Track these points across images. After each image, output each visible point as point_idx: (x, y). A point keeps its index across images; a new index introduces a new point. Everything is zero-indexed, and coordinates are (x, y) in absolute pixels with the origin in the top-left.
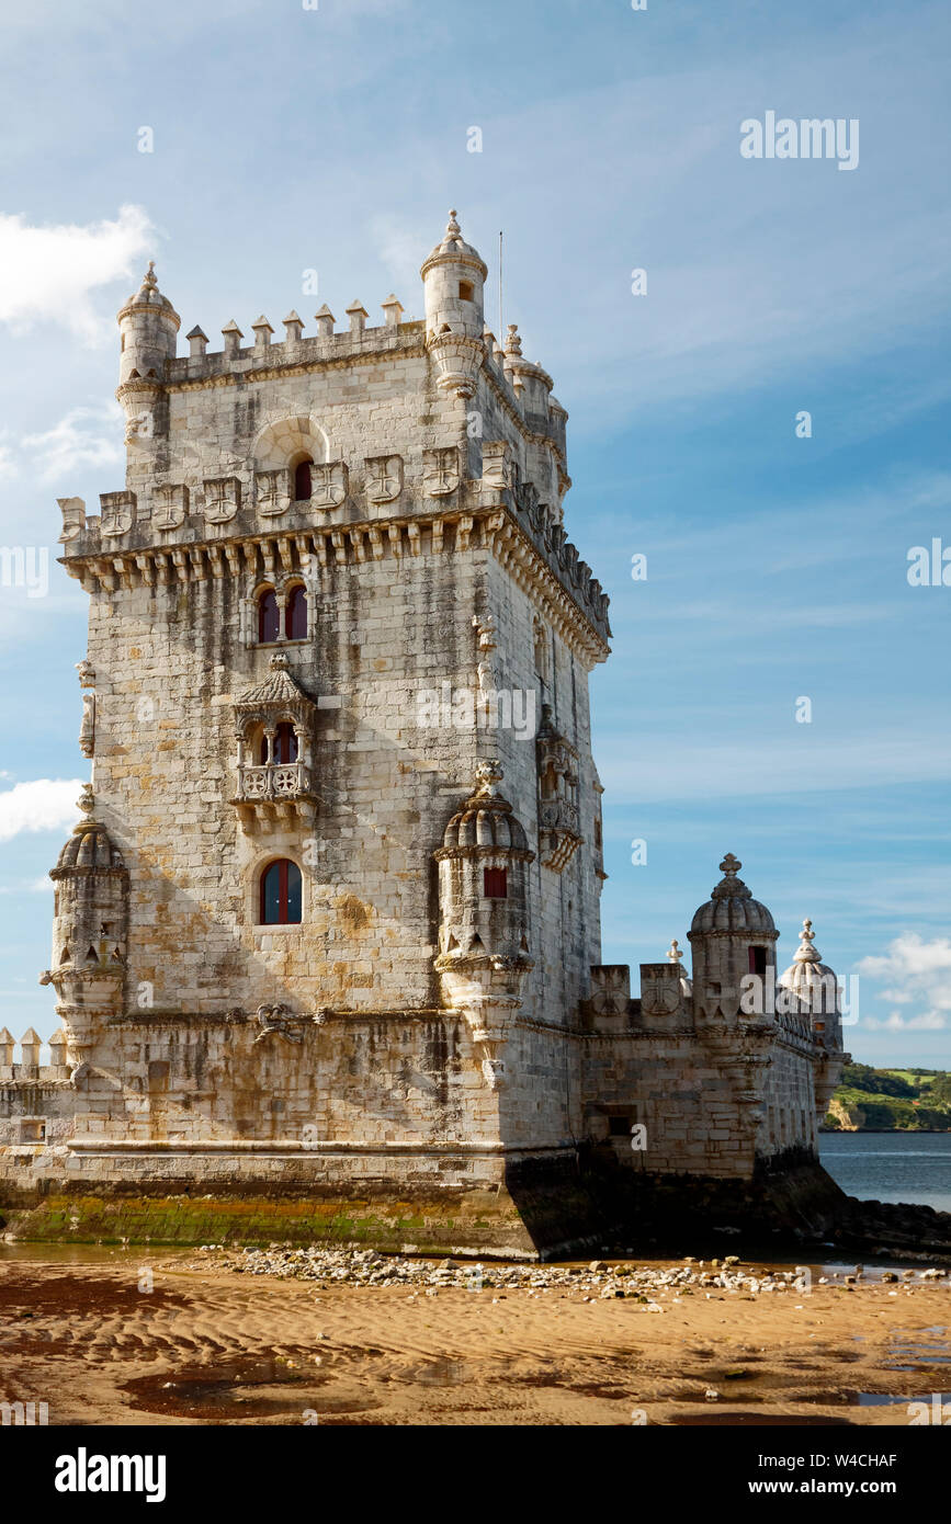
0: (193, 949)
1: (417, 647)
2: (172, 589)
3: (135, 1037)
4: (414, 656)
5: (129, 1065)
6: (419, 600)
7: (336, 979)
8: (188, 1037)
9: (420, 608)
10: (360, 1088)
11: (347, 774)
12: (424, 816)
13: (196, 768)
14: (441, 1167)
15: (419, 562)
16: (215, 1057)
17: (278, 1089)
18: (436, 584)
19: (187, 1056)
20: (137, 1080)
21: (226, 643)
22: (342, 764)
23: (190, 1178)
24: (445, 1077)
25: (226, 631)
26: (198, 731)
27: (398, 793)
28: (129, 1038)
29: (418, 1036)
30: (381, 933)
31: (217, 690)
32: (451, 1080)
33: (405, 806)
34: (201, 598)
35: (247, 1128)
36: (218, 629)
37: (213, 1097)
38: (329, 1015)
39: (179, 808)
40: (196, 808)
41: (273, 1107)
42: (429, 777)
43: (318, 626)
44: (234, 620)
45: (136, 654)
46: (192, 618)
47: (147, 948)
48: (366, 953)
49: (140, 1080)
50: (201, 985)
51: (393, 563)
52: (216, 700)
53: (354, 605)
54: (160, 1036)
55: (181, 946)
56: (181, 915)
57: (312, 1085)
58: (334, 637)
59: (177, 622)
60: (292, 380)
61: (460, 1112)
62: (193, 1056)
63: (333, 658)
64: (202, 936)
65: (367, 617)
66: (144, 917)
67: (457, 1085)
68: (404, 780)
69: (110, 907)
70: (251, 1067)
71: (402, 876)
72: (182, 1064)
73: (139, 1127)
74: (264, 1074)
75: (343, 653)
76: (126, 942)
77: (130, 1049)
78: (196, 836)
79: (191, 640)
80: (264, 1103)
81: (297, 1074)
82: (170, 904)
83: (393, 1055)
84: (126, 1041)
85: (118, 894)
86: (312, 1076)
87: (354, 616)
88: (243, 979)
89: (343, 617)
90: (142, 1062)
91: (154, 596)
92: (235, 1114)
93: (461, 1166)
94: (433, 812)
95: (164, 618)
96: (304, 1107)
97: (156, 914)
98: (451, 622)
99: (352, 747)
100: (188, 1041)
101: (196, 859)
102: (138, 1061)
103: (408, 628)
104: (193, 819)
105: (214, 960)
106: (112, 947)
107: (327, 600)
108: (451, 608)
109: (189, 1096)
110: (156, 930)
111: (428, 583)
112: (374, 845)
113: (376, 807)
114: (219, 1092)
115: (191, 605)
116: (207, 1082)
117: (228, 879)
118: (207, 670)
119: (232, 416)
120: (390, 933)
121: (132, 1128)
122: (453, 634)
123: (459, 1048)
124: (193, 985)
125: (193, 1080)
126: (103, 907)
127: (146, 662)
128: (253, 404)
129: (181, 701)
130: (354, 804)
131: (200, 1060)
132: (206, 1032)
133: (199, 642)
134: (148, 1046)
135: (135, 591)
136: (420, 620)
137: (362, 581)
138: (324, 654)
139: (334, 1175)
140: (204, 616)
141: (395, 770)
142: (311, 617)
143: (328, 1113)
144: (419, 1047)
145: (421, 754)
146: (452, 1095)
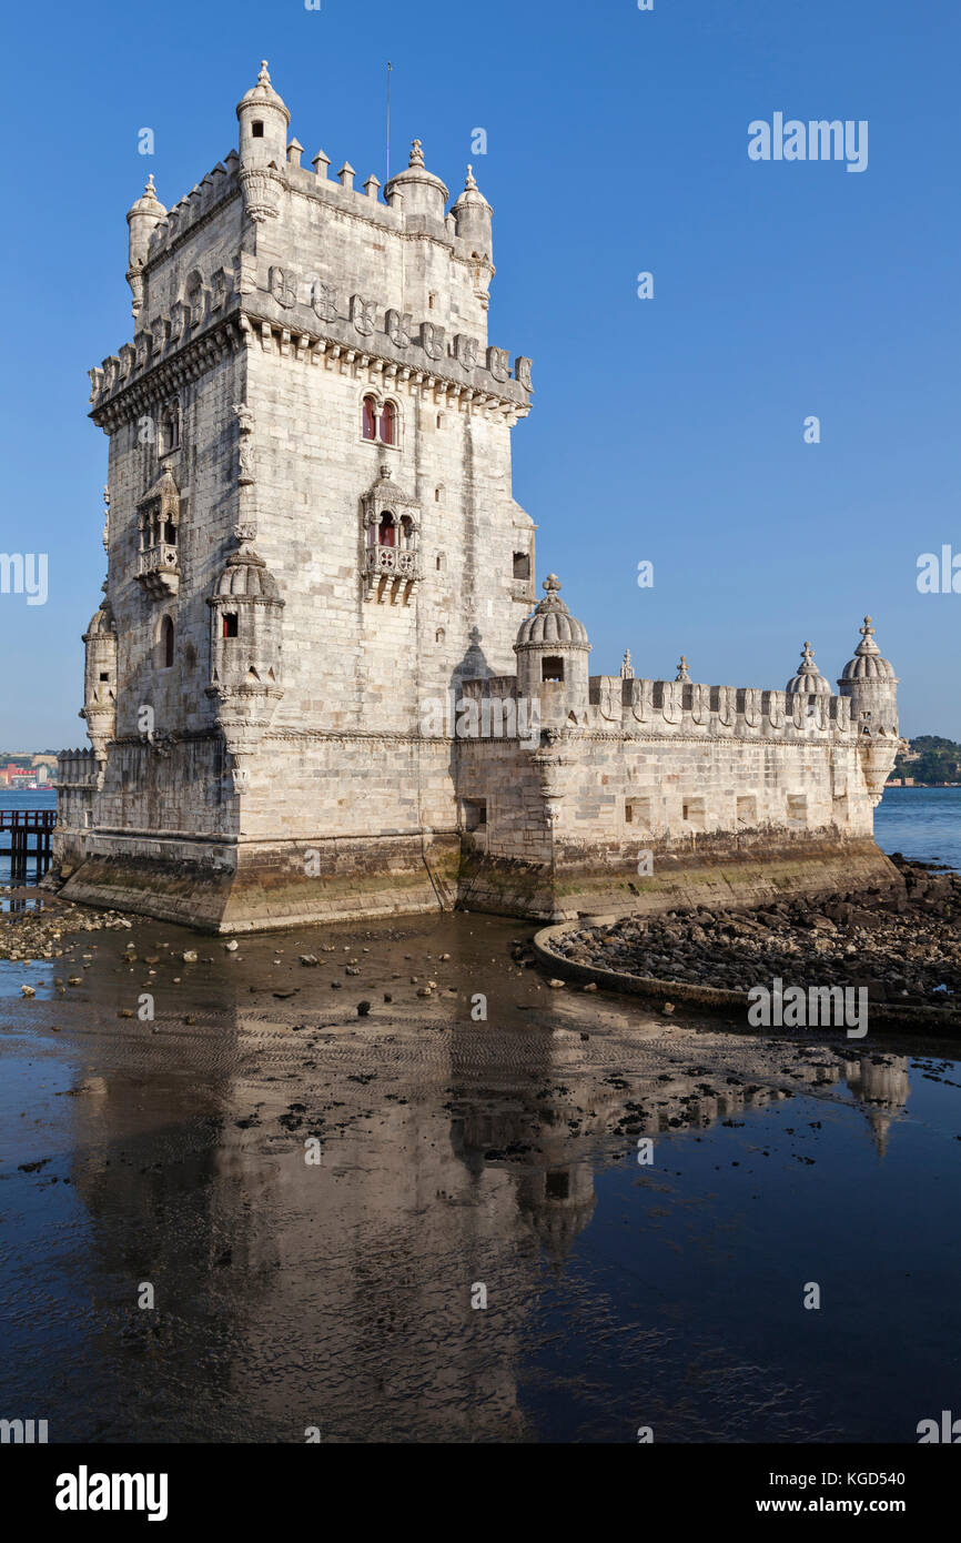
4: (217, 446)
5: (117, 774)
6: (220, 400)
7: (183, 707)
8: (135, 752)
9: (221, 407)
10: (189, 791)
11: (189, 547)
14: (214, 853)
15: (221, 369)
16: (143, 767)
17: (162, 792)
18: (227, 385)
19: (134, 767)
20: (119, 785)
21: (152, 458)
22: (188, 539)
23: (131, 855)
25: (153, 448)
27: (208, 558)
28: (117, 754)
29: (211, 750)
30: (199, 670)
32: (222, 784)
35: (152, 820)
36: (150, 448)
38: (178, 736)
41: (160, 804)
42: (220, 543)
43: (184, 432)
44: (154, 440)
45: (123, 475)
46: (141, 443)
47: (123, 689)
48: (193, 687)
51: (210, 373)
53: (196, 413)
54: (126, 753)
55: (134, 687)
56: (134, 665)
57: (174, 788)
58: (188, 441)
59: (136, 447)
61: (225, 809)
63: (188, 459)
64: (140, 679)
65: (200, 422)
67: (224, 789)
68: (211, 548)
69: (107, 661)
70: (155, 775)
71: (208, 624)
72: (132, 772)
73: (119, 818)
74: (159, 780)
77: (117, 762)
78: (140, 605)
80: (157, 802)
81: (168, 780)
82: (130, 656)
83: (202, 765)
85: (112, 652)
86: (174, 782)
87: (195, 422)
89: (192, 424)
90: (121, 772)
91: (129, 431)
92: (148, 809)
93: (221, 853)
95: (132, 446)
97: (126, 664)
98: (231, 414)
100: (135, 755)
101: (139, 623)
103: (216, 424)
105: (144, 696)
107: (185, 411)
108: (232, 402)
109: (134, 795)
110: (126, 676)
111: (224, 385)
112: (197, 601)
113: (200, 571)
114: (144, 792)
116: (140, 786)
117: (150, 637)
118: (145, 481)
119: (169, 282)
120: (202, 669)
123: (226, 759)
124: (137, 715)
125: (136, 784)
126: (100, 662)
127: (126, 480)
130: (191, 570)
131: (138, 770)
132: (140, 750)
133: (143, 460)
134: (122, 760)
135: (122, 429)
136: (220, 416)
137: (199, 393)
138: (184, 455)
139: (177, 856)
141: (208, 540)
142: (181, 426)
143: (179, 808)
144: (209, 760)
145: (218, 525)
146: (223, 796)
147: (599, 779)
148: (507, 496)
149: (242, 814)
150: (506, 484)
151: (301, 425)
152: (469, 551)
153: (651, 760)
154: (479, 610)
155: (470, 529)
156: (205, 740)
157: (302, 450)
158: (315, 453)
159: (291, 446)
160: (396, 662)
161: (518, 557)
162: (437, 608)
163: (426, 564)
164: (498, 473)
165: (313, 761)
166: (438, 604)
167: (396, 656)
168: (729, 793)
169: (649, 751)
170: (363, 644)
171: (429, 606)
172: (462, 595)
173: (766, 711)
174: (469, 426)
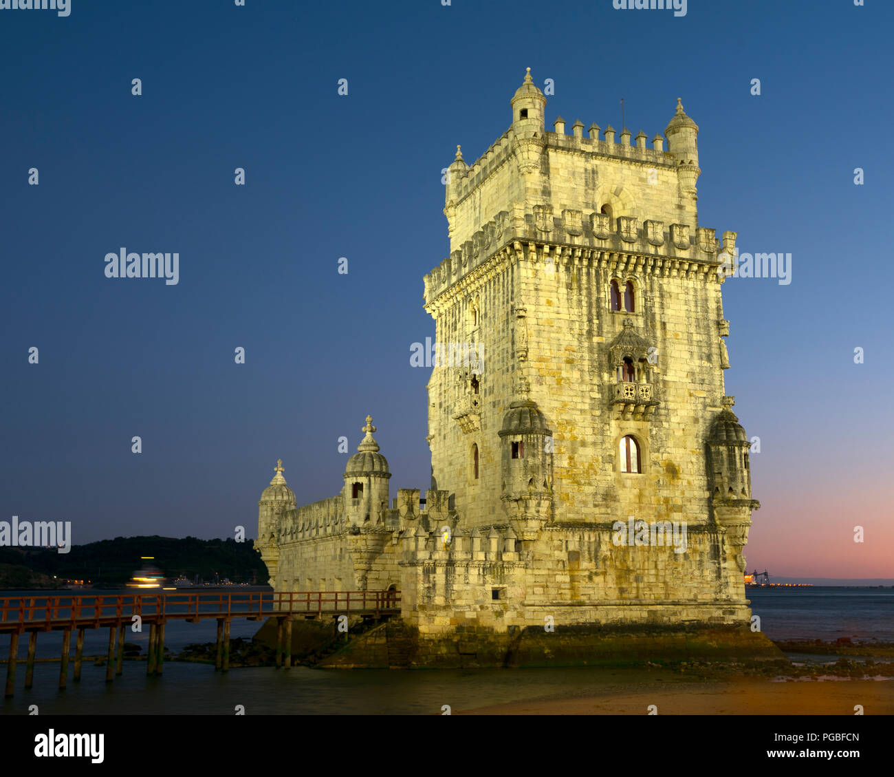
0: (590, 484)
1: (692, 330)
2: (567, 269)
3: (559, 536)
4: (692, 333)
5: (557, 553)
6: (692, 304)
7: (664, 506)
9: (693, 309)
10: (680, 569)
11: (664, 392)
12: (701, 420)
13: (587, 378)
14: (724, 613)
15: (691, 284)
16: (605, 549)
17: (640, 569)
18: (699, 298)
19: (589, 548)
20: (561, 563)
21: (599, 307)
22: (661, 386)
23: (598, 622)
24: (719, 564)
25: (598, 300)
26: (586, 356)
27: (689, 407)
28: (556, 536)
29: (706, 541)
30: (685, 483)
31: (595, 333)
32: (723, 565)
33: (692, 414)
34: (584, 278)
35: (624, 592)
36: (594, 298)
37: (605, 573)
39: (579, 400)
40: (588, 401)
41: (637, 580)
42: (702, 400)
43: (646, 306)
44: (602, 295)
45: (549, 303)
46: (580, 289)
47: (564, 481)
48: (678, 493)
49: (563, 562)
50: (595, 506)
51: (678, 281)
52: (596, 339)
53: (662, 300)
54: (573, 536)
55: (583, 482)
56: (582, 463)
57: (656, 567)
58: (654, 315)
59: (571, 289)
61: (727, 582)
62: (593, 549)
63: (653, 327)
64: (594, 477)
65: (668, 308)
66: (561, 463)
67: (725, 568)
68: (691, 400)
70: (624, 556)
71: (693, 452)
72: (587, 553)
73: (563, 591)
74: (631, 559)
75: (658, 325)
76: (552, 476)
77: (556, 543)
78: (589, 417)
79: (580, 301)
80: (632, 577)
81: (648, 560)
82: (576, 455)
83: (695, 551)
84: (554, 537)
86: (656, 562)
87: (662, 306)
88: (617, 504)
89: (657, 305)
90: (564, 551)
91: (557, 271)
92: (617, 583)
93: (732, 613)
94: (705, 419)
95: (564, 285)
96: (653, 579)
97: (568, 461)
98: (706, 319)
99: (665, 378)
100: (589, 538)
101: (589, 431)
102: (561, 551)
103: (688, 318)
104: (587, 407)
105: (601, 492)
107: (649, 294)
108: (707, 312)
109: (591, 572)
110: (569, 471)
111: (695, 296)
112: (679, 433)
113: (679, 412)
114: (608, 570)
115: (579, 281)
116: (601, 563)
117: (607, 445)
118: (590, 321)
119: (583, 175)
120: (689, 483)
121: (560, 592)
122: (708, 326)
123: (725, 547)
124: (591, 505)
125: (593, 562)
127: (556, 309)
129: (576, 336)
130: (668, 410)
131: (597, 551)
132: (599, 534)
133: (584, 303)
134: (567, 541)
135: (548, 265)
136: (693, 315)
137: (665, 287)
138: (649, 324)
139: (673, 619)
140: (587, 289)
141: (687, 394)
143: (665, 583)
144: (706, 547)
145: (698, 387)
146: (723, 573)
156: (700, 532)
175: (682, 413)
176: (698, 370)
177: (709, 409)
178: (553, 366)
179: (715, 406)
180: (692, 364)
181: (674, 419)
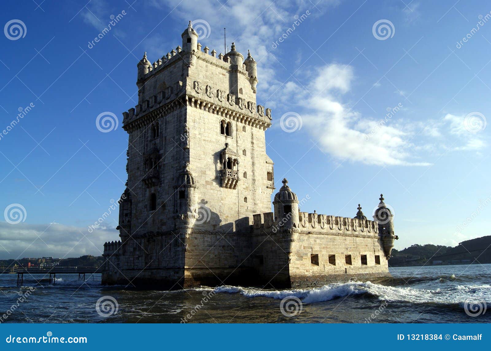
0: (140, 218)
2: (140, 130)
6: (176, 122)
7: (160, 224)
8: (139, 241)
9: (176, 124)
11: (163, 170)
12: (175, 179)
14: (174, 273)
15: (176, 113)
19: (138, 246)
21: (147, 141)
22: (163, 167)
27: (171, 173)
29: (172, 238)
30: (167, 211)
32: (177, 249)
33: (172, 177)
36: (146, 138)
37: (142, 256)
38: (158, 233)
39: (139, 184)
43: (160, 132)
47: (134, 219)
48: (165, 216)
49: (132, 252)
51: (171, 114)
53: (166, 126)
55: (138, 218)
56: (139, 210)
57: (156, 252)
58: (163, 135)
59: (141, 138)
60: (162, 73)
61: (179, 258)
64: (141, 215)
65: (167, 129)
66: (134, 212)
67: (178, 251)
68: (172, 170)
69: (127, 209)
74: (149, 249)
75: (164, 139)
76: (131, 218)
78: (141, 190)
81: (154, 249)
82: (137, 207)
85: (129, 206)
89: (164, 129)
94: (176, 177)
96: (155, 258)
97: (135, 210)
99: (165, 163)
101: (141, 196)
103: (174, 130)
104: (141, 186)
105: (143, 221)
106: (127, 219)
107: (162, 126)
108: (181, 122)
110: (135, 214)
111: (177, 117)
112: (167, 188)
115: (143, 133)
117: (145, 200)
118: (144, 148)
120: (169, 210)
122: (181, 129)
125: (139, 252)
126: (125, 210)
127: (136, 148)
128: (156, 80)
129: (140, 157)
130: (164, 177)
131: (140, 247)
132: (141, 240)
133: (143, 141)
135: (135, 131)
136: (176, 127)
137: (167, 120)
138: (161, 140)
139: (158, 276)
140: (144, 135)
142: (159, 130)
146: (178, 253)
147: (302, 247)
148: (265, 153)
149: (186, 259)
150: (264, 149)
151: (203, 130)
152: (253, 171)
153: (318, 241)
154: (257, 191)
155: (253, 164)
157: (203, 138)
158: (207, 139)
159: (200, 136)
160: (232, 208)
161: (268, 173)
162: (244, 190)
163: (241, 175)
164: (261, 146)
165: (207, 241)
166: (244, 189)
167: (232, 206)
168: (342, 253)
169: (317, 238)
170: (222, 202)
171: (242, 189)
172: (252, 186)
173: (353, 226)
174: (252, 130)
175: (168, 177)
176: (175, 153)
177: (178, 171)
178: (134, 172)
179: (180, 169)
180: (174, 151)
181: (166, 181)
